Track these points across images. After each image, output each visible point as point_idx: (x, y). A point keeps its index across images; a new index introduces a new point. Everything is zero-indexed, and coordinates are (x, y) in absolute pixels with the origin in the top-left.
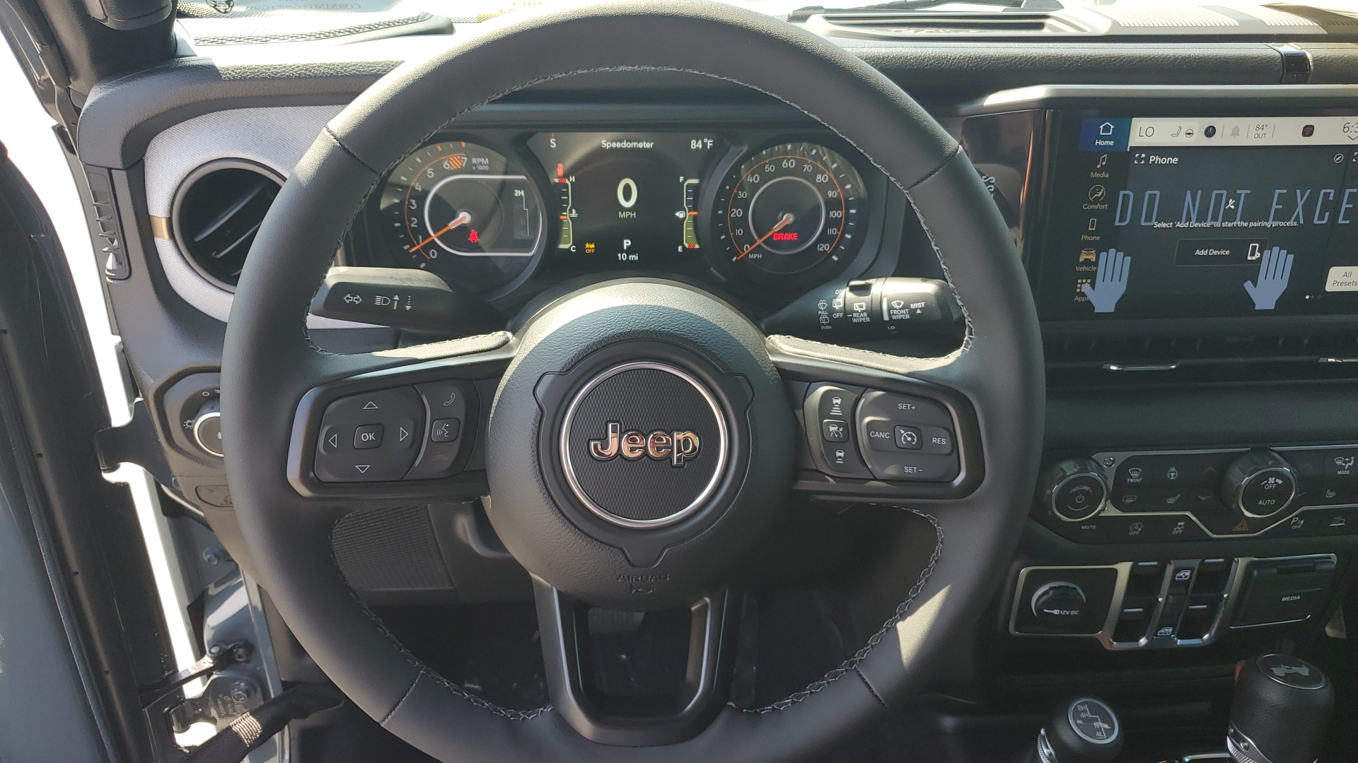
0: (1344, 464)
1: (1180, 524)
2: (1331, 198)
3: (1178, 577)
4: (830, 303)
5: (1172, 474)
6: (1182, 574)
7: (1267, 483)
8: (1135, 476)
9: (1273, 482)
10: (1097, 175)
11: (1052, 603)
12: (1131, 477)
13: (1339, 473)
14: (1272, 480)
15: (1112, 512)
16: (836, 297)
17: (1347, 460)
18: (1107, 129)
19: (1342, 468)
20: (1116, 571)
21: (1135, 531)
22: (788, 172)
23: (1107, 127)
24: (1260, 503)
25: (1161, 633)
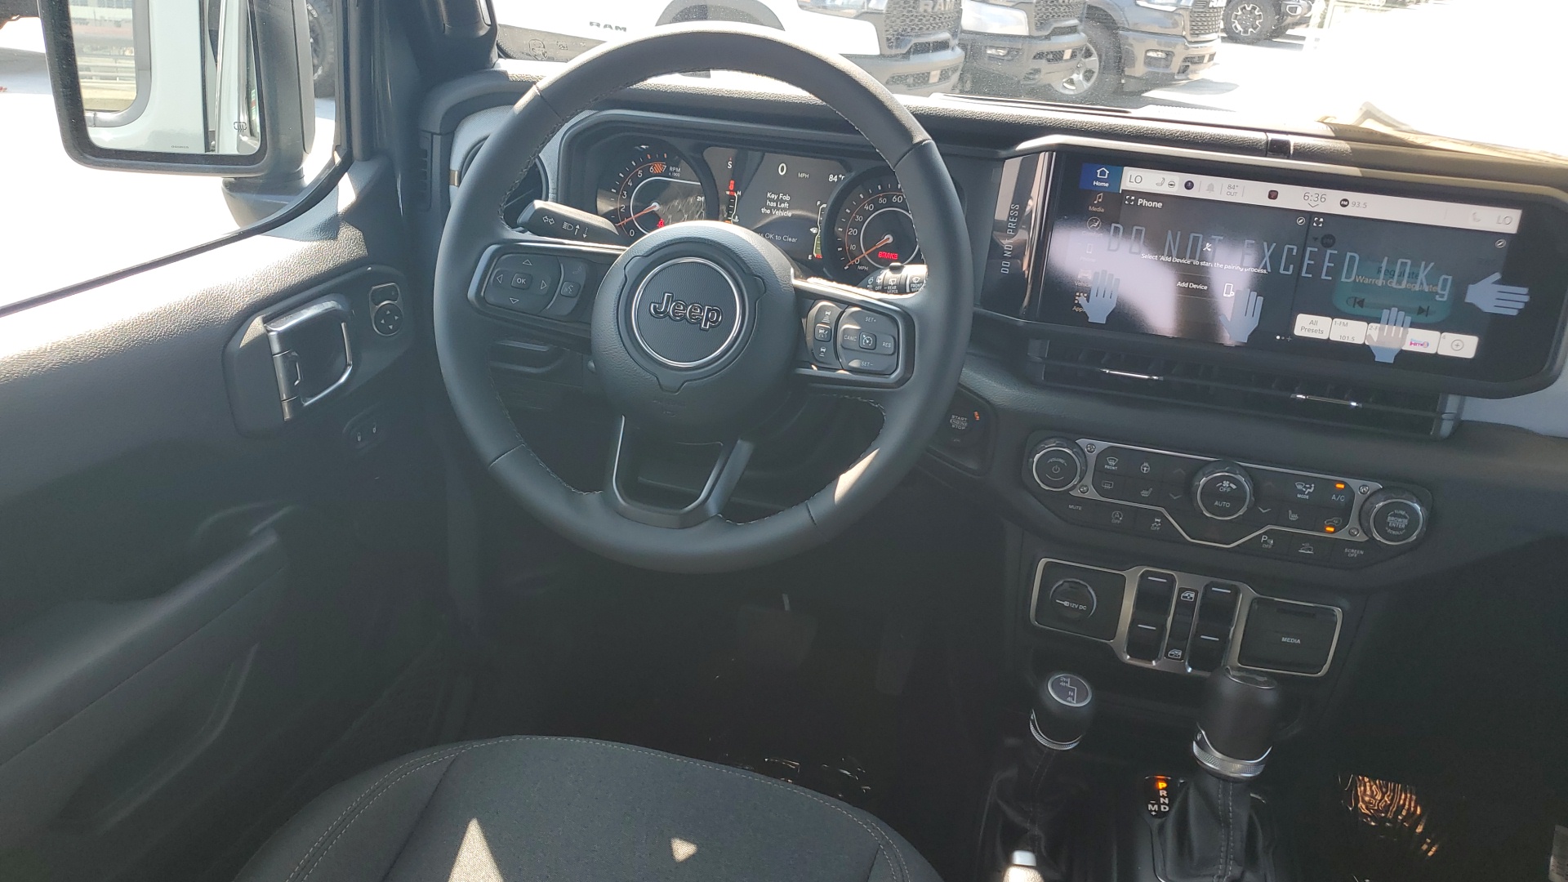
0: (1304, 490)
1: (1156, 520)
2: (1294, 254)
3: (1184, 597)
4: (875, 279)
5: (1145, 470)
6: (1187, 595)
7: (1222, 486)
8: (1111, 464)
9: (1228, 486)
10: (1094, 209)
11: (1065, 594)
13: (1299, 496)
14: (1226, 484)
15: (1092, 494)
16: (880, 274)
17: (1308, 486)
18: (1103, 173)
19: (1303, 493)
20: (1123, 580)
21: (1117, 518)
22: (896, 205)
23: (1103, 172)
24: (1216, 503)
25: (1171, 655)
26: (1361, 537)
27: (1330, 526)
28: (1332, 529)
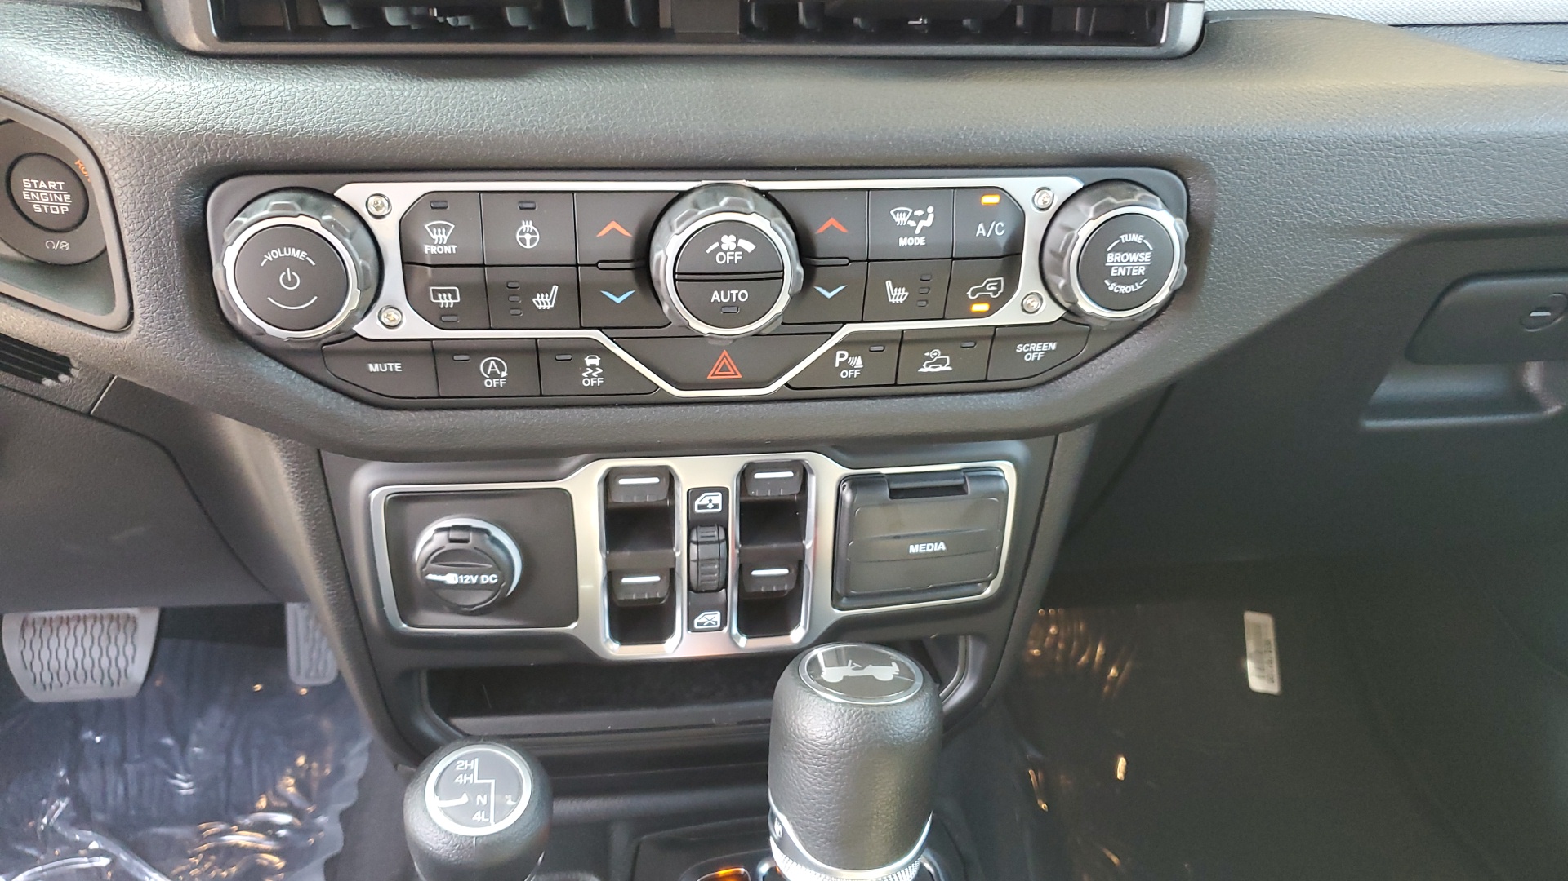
0: (912, 223)
1: (589, 362)
3: (700, 507)
5: (528, 237)
6: (705, 501)
7: (719, 249)
8: (440, 239)
9: (733, 247)
11: (442, 558)
12: (432, 242)
13: (903, 242)
14: (728, 242)
15: (415, 327)
19: (909, 232)
20: (565, 498)
21: (495, 375)
24: (715, 297)
25: (699, 624)
26: (1049, 312)
27: (980, 300)
28: (984, 307)
